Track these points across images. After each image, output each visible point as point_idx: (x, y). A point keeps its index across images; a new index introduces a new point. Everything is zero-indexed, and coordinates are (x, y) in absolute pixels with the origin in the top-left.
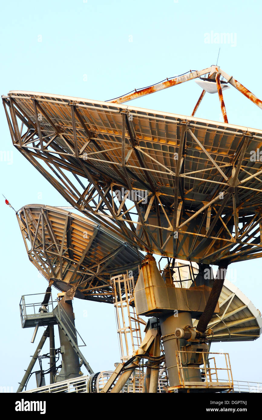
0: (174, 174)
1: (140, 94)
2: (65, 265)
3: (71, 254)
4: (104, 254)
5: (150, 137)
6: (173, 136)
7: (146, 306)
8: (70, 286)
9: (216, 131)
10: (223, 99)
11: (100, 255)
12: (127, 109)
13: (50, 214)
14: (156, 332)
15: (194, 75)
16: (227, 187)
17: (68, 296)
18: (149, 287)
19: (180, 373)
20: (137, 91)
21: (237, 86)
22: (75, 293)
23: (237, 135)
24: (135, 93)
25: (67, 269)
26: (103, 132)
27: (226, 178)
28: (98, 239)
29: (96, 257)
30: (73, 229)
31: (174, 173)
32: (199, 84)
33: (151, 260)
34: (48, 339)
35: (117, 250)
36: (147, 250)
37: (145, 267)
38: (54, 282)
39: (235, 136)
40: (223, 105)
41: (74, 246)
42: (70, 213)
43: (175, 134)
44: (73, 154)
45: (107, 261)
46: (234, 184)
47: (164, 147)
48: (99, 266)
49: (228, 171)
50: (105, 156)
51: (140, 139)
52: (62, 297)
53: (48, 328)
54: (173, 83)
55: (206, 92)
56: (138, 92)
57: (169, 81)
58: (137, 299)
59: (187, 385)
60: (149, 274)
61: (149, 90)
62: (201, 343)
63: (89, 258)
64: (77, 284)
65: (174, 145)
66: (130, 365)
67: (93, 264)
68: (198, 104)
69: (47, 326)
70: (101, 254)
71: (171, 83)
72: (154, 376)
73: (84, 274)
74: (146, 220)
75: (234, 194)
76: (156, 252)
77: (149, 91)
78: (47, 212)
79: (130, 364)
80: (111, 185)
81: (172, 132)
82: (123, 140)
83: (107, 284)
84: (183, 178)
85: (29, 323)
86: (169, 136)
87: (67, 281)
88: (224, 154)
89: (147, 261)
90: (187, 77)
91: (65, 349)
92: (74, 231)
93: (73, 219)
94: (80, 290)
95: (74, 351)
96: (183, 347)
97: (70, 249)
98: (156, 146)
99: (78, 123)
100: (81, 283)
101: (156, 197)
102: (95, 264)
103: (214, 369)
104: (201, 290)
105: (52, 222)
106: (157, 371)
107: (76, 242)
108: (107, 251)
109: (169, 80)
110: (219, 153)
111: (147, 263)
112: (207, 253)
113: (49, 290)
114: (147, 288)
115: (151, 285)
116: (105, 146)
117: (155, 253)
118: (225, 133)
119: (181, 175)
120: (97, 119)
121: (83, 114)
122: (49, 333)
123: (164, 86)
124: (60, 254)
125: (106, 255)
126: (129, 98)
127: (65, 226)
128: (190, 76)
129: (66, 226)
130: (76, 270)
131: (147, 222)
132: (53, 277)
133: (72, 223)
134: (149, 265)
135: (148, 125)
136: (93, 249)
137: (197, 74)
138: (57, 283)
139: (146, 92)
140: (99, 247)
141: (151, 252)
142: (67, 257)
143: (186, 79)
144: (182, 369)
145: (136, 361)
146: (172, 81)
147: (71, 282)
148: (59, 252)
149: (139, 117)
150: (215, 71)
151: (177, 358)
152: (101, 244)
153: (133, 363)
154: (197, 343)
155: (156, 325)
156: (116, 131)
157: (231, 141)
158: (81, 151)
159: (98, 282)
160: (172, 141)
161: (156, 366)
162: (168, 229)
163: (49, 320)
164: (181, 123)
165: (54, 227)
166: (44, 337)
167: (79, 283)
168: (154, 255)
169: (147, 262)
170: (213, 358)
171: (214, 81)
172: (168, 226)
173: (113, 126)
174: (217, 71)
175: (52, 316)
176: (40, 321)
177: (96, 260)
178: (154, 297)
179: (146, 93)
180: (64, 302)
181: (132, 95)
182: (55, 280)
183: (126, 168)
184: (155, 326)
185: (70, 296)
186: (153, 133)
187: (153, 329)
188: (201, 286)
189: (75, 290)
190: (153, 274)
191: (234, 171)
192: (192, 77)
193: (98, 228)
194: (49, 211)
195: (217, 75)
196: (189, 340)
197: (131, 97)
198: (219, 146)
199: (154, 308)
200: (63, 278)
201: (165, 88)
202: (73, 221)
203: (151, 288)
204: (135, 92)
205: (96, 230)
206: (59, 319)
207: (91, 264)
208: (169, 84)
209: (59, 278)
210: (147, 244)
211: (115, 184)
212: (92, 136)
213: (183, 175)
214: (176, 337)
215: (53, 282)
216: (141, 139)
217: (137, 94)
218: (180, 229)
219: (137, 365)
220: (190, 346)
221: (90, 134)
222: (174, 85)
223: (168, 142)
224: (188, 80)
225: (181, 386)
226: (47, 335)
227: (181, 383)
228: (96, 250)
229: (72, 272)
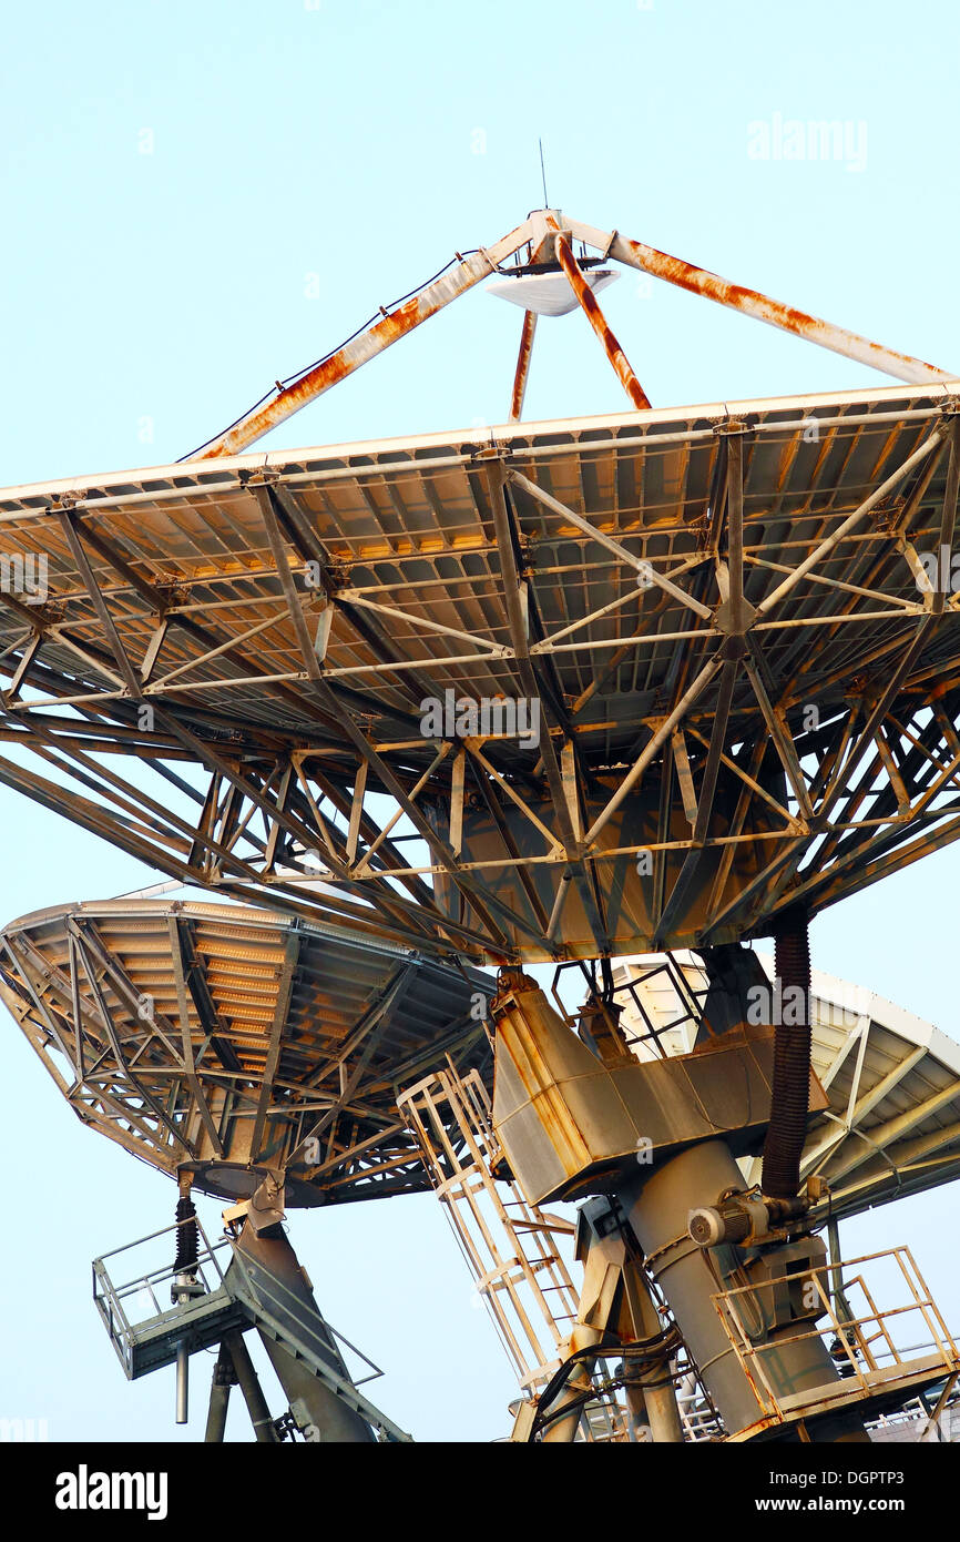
0: (509, 654)
1: (298, 394)
2: (218, 1102)
3: (228, 1054)
4: (349, 1017)
5: (381, 542)
6: (465, 515)
7: (556, 1165)
8: (257, 1171)
9: (615, 451)
10: (604, 322)
11: (333, 1025)
12: (267, 468)
13: (104, 929)
14: (619, 1250)
15: (475, 267)
16: (717, 640)
17: (263, 1209)
18: (545, 1092)
19: (752, 1374)
20: (287, 386)
21: (643, 261)
22: (283, 1192)
23: (694, 442)
24: (280, 397)
25: (228, 1114)
26: (207, 575)
27: (703, 611)
28: (307, 968)
29: (321, 1039)
30: (207, 959)
31: (508, 649)
32: (503, 294)
33: (523, 990)
34: (236, 1392)
35: (390, 987)
36: (497, 958)
37: (507, 1024)
38: (198, 1176)
39: (688, 447)
40: (613, 345)
41: (230, 1021)
42: (177, 906)
43: (470, 504)
44: (119, 688)
45: (366, 1040)
46: (737, 625)
47: (444, 566)
48: (342, 1068)
49: (701, 581)
50: (239, 661)
51: (346, 561)
52: (241, 1220)
53: (222, 1353)
54: (408, 321)
55: (540, 317)
56: (291, 391)
57: (392, 316)
58: (513, 1148)
59: (789, 1411)
60: (531, 1044)
61: (329, 371)
62: (795, 1238)
63: (296, 1048)
64: (282, 1158)
65: (479, 544)
66: (562, 1400)
67: (318, 1068)
68: (522, 368)
69: (217, 1348)
70: (339, 1021)
71: (402, 320)
72: (660, 1411)
73: (298, 1114)
74: (458, 850)
75: (748, 659)
76: (531, 954)
77: (330, 374)
78: (93, 926)
79: (560, 1393)
80: (293, 761)
81: (451, 500)
82: (288, 585)
83: (393, 1124)
84: (546, 657)
85: (152, 1355)
86: (449, 519)
87: (241, 1156)
88: (668, 525)
89: (510, 998)
90: (454, 283)
91: (310, 1408)
92: (212, 968)
93: (197, 923)
94: (297, 1176)
95: (346, 1409)
96: (732, 1272)
97: (218, 1035)
98: (413, 570)
99: (104, 568)
100: (296, 1149)
101: (470, 756)
102: (324, 1063)
103: (870, 1320)
104: (739, 1044)
105: (123, 957)
106: (666, 1391)
107: (234, 1003)
108: (355, 1004)
109: (390, 311)
110: (651, 527)
111: (511, 1006)
112: (717, 903)
113: (186, 1209)
114: (538, 1096)
115: (548, 1081)
116: (227, 624)
117: (528, 962)
118: (650, 447)
119: (536, 646)
120: (170, 534)
121: (113, 531)
122: (234, 1370)
123: (380, 340)
124: (186, 1066)
125: (358, 1020)
126: (262, 421)
127: (175, 958)
128: (461, 275)
129: (177, 957)
130: (262, 1107)
131: (467, 855)
132: (188, 1158)
133: (197, 939)
134: (522, 1010)
135: (361, 500)
136: (302, 1013)
137: (488, 261)
138: (209, 1176)
139: (319, 381)
140: (319, 997)
141: (512, 959)
142: (217, 1071)
143: (453, 290)
144: (754, 1357)
145: (579, 1375)
146: (403, 312)
147: (258, 1158)
148: (181, 1061)
149: (320, 482)
150: (547, 229)
151: (723, 1320)
152: (327, 983)
153: (568, 1387)
154: (782, 1243)
155: (611, 1223)
156: (252, 556)
157: (678, 470)
158: (146, 668)
159: (356, 1127)
160: (464, 533)
161: (655, 1377)
162: (550, 858)
163: (217, 1321)
164: (479, 459)
165: (135, 972)
166: (220, 1389)
167: (286, 1152)
168: (527, 969)
169: (508, 1001)
170: (857, 1280)
171: (556, 267)
172: (545, 848)
173: (234, 544)
174: (554, 230)
175: (226, 1302)
176: (187, 1334)
177: (324, 1046)
178: (574, 1122)
179: (322, 386)
180: (256, 1239)
181: (272, 406)
182: (199, 1168)
183: (331, 684)
184: (608, 1227)
185: (271, 1209)
186: (388, 524)
187: (608, 1238)
188: (735, 1030)
189: (282, 1182)
190: (544, 1039)
191: (723, 577)
192: (469, 277)
193: (295, 930)
194: (99, 921)
195: (558, 243)
196: (748, 1239)
197: (272, 416)
198: (642, 501)
199: (587, 1162)
200: (225, 1150)
201: (384, 347)
202: (199, 931)
203: (553, 1094)
204: (277, 392)
205: (290, 940)
206: (254, 1306)
207: (309, 1069)
208: (393, 327)
209: (210, 1154)
210: (488, 935)
211: (308, 752)
212: (170, 601)
213: (546, 647)
214: (695, 1243)
215: (192, 1175)
216: (350, 558)
217: (289, 400)
218: (593, 847)
219: (587, 1388)
220: (757, 1260)
221: (161, 599)
222: (414, 325)
223: (451, 541)
224: (460, 292)
225: (769, 1417)
226: (228, 1378)
227: (767, 1408)
228: (315, 1010)
229: (251, 1117)
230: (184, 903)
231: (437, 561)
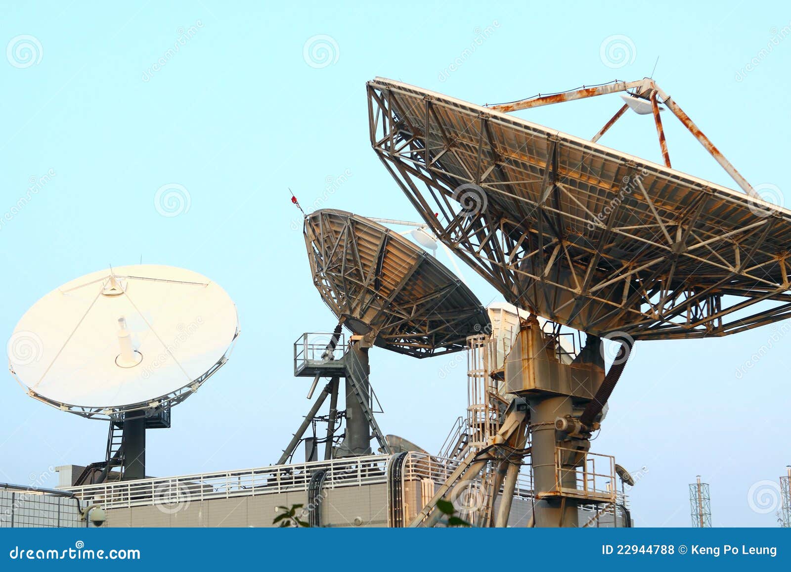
0: (604, 227)
1: (545, 101)
2: (367, 299)
3: (378, 284)
4: (426, 292)
5: (577, 173)
6: (609, 177)
7: (521, 383)
8: (369, 328)
9: (667, 181)
10: (662, 129)
11: (418, 291)
13: (358, 226)
14: (522, 416)
15: (620, 87)
16: (669, 252)
17: (366, 341)
18: (528, 359)
19: (558, 477)
20: (542, 96)
21: (674, 109)
22: (375, 338)
23: (693, 189)
24: (538, 99)
25: (369, 305)
26: (514, 156)
27: (671, 242)
28: (421, 270)
29: (411, 294)
30: (388, 251)
31: (605, 226)
32: (625, 99)
33: (535, 324)
34: (330, 395)
35: (443, 289)
36: (531, 309)
37: (525, 333)
38: (347, 320)
39: (690, 190)
40: (662, 138)
41: (384, 274)
42: (387, 230)
43: (613, 175)
44: (471, 180)
45: (427, 302)
46: (678, 250)
47: (593, 189)
48: (415, 307)
49: (672, 230)
50: (509, 189)
51: (562, 173)
52: (356, 341)
53: (331, 381)
54: (591, 94)
56: (543, 99)
57: (586, 90)
58: (509, 371)
59: (563, 493)
60: (530, 342)
61: (558, 98)
62: (584, 439)
63: (403, 294)
64: (379, 327)
65: (607, 187)
66: (484, 456)
67: (406, 303)
68: (613, 121)
69: (330, 379)
70: (420, 291)
71: (590, 93)
72: (512, 472)
73: (391, 315)
74: (546, 275)
75: (675, 261)
76: (544, 314)
77: (558, 99)
78: (355, 224)
79: (484, 454)
80: (501, 221)
81: (609, 171)
82: (546, 175)
83: (421, 333)
84: (616, 234)
85: (307, 372)
86: (604, 176)
87: (367, 320)
88: (668, 209)
89: (530, 325)
90: (611, 89)
91: (353, 413)
92: (389, 255)
93: (391, 239)
94: (382, 335)
95: (365, 418)
96: (559, 441)
97: (379, 278)
98: (582, 186)
99: (486, 140)
100: (386, 326)
101: (562, 247)
102: (408, 302)
103: (591, 474)
104: (588, 370)
105: (359, 238)
106: (517, 467)
107: (390, 270)
108: (430, 289)
109: (586, 88)
110: (663, 207)
111: (529, 327)
112: (611, 325)
113: (338, 330)
114: (525, 359)
115: (531, 356)
116: (510, 174)
117: (541, 316)
118: (679, 184)
119: (614, 229)
120: (511, 139)
121: (493, 130)
122: (332, 389)
123: (579, 95)
124: (365, 284)
125: (427, 294)
126: (529, 104)
127: (379, 247)
128: (614, 87)
129: (380, 247)
130: (382, 309)
131: (547, 278)
132: (348, 313)
133: (388, 243)
134: (532, 330)
135: (580, 158)
136: (411, 283)
137: (625, 87)
138: (351, 321)
139: (553, 100)
140: (419, 281)
141: (536, 313)
142: (372, 289)
143: (609, 90)
144: (560, 472)
145: (492, 450)
146: (590, 90)
147: (372, 323)
148: (364, 281)
150: (650, 87)
151: (556, 456)
152: (423, 277)
153: (488, 453)
154: (579, 439)
155: (523, 408)
156: (534, 158)
157: (682, 195)
158: (483, 177)
159: (407, 327)
160: (605, 182)
161: (516, 461)
162: (575, 291)
163: (335, 370)
164: (627, 165)
165: (361, 244)
166: (325, 393)
167: (382, 326)
168: (539, 318)
169: (528, 325)
170: (593, 460)
171: (648, 99)
172: (575, 288)
173: (530, 152)
174: (652, 88)
175: (342, 366)
176: (323, 370)
177: (412, 297)
178: (534, 373)
179: (554, 101)
180: (359, 349)
181: (534, 101)
182: (349, 318)
183: (543, 210)
184: (521, 408)
185: (369, 342)
186: (584, 169)
187: (519, 412)
188: (588, 364)
189: (376, 335)
190: (535, 343)
191: (679, 233)
192: (617, 89)
193: (424, 256)
194: (357, 223)
195: (652, 93)
196: (572, 434)
197: (533, 104)
198: (666, 198)
199: (532, 387)
200: (362, 316)
201: (579, 98)
202: (391, 242)
203: (531, 361)
204: (538, 97)
205: (421, 258)
206: (351, 372)
207: (402, 302)
208: (585, 93)
209: (357, 315)
210: (534, 301)
211: (507, 221)
212: (498, 159)
213: (616, 230)
214: (555, 426)
215: (345, 319)
216: (564, 173)
217: (541, 101)
218: (590, 294)
219: (493, 456)
220: (570, 441)
221: (495, 157)
222: (592, 96)
223: (599, 182)
224: (611, 92)
225: (557, 492)
226: (329, 391)
227: (558, 489)
228: (415, 284)
229: (377, 310)
230: (390, 230)
231: (591, 187)
